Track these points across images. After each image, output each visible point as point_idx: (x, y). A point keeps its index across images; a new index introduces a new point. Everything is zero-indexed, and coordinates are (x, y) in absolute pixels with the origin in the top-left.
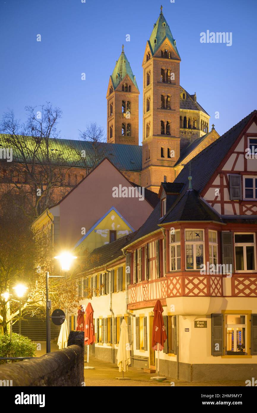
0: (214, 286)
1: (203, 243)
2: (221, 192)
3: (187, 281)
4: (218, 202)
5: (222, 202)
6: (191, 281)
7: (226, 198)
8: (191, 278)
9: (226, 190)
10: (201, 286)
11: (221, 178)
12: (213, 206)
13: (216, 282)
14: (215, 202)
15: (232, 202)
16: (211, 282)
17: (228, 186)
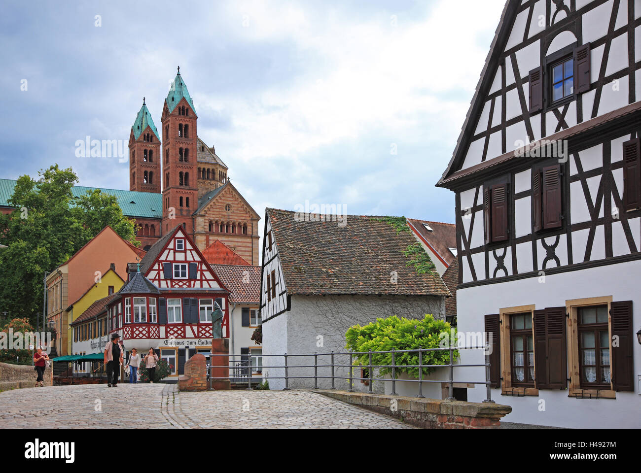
0: (153, 332)
1: (145, 305)
2: (159, 273)
3: (135, 329)
4: (157, 280)
5: (159, 280)
6: (137, 329)
7: (162, 277)
8: (137, 327)
9: (162, 272)
10: (144, 332)
11: (159, 265)
12: (153, 282)
13: (154, 329)
14: (154, 280)
15: (166, 279)
16: (151, 330)
17: (163, 270)
